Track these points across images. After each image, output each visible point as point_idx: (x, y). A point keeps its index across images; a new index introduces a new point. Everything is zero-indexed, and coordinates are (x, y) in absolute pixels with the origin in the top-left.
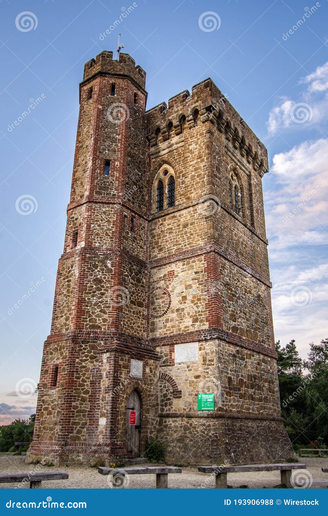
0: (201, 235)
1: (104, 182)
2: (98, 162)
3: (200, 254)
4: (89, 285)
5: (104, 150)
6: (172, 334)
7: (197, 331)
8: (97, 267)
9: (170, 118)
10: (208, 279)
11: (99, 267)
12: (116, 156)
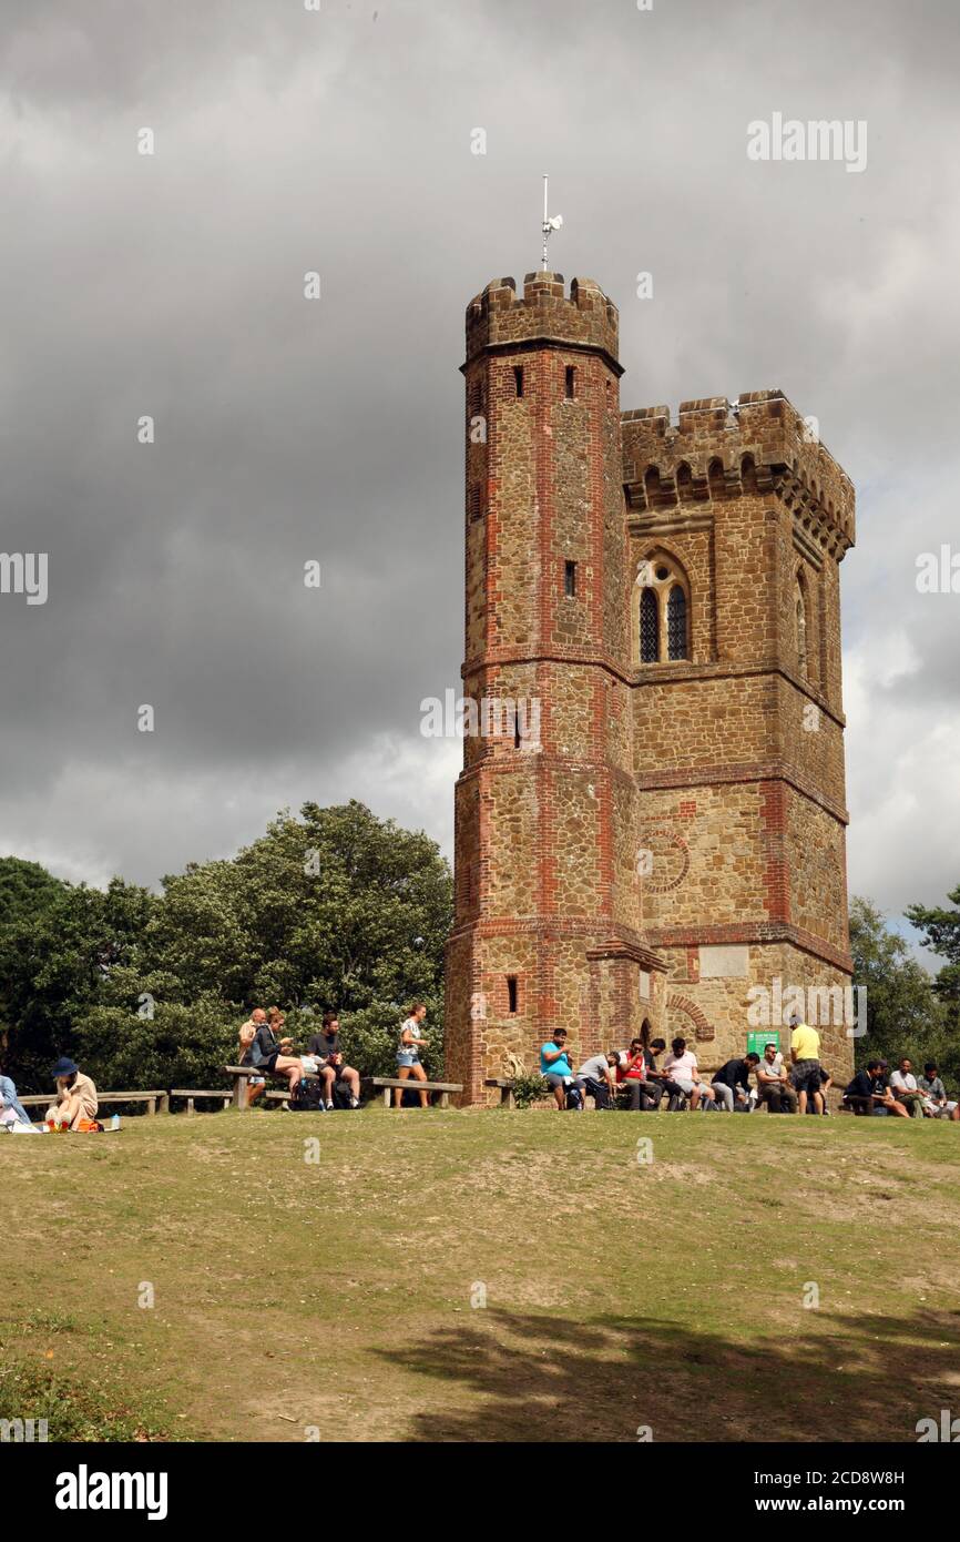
0: (754, 739)
1: (568, 613)
2: (553, 566)
3: (751, 777)
4: (559, 831)
5: (563, 537)
6: (692, 926)
7: (745, 924)
8: (572, 796)
9: (685, 457)
10: (769, 830)
11: (575, 797)
12: (586, 552)
